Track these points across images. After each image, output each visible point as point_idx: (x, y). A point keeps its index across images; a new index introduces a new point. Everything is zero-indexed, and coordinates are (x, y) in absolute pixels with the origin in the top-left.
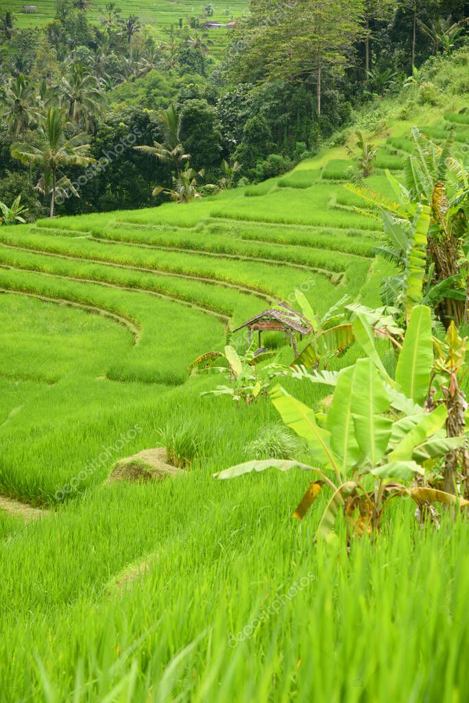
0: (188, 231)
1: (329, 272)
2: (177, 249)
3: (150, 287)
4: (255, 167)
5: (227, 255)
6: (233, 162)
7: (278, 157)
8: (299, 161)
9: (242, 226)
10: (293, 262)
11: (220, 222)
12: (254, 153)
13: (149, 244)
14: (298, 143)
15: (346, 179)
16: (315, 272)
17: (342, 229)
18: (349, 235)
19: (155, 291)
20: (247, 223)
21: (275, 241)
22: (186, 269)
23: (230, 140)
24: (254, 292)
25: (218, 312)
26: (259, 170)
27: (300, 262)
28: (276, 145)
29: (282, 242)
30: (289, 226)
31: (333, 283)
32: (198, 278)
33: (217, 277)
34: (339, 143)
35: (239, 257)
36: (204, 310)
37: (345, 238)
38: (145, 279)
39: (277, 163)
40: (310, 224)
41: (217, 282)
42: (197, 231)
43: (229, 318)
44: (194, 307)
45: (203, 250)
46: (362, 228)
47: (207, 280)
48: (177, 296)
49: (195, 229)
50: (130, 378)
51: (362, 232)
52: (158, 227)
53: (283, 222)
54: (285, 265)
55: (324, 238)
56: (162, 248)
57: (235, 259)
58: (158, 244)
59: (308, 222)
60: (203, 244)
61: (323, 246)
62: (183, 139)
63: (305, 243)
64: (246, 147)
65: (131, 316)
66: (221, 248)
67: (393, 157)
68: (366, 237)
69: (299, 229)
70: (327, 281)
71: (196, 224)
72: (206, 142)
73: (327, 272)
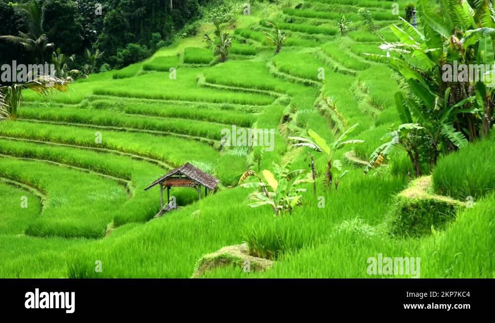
0: (74, 107)
1: (210, 140)
2: (66, 123)
3: (46, 157)
4: (116, 55)
5: (114, 128)
6: (95, 50)
7: (137, 46)
8: (155, 49)
9: (125, 102)
10: (177, 132)
11: (104, 98)
12: (114, 42)
13: (38, 119)
14: (154, 34)
15: (205, 63)
16: (197, 140)
17: (216, 104)
18: (223, 108)
19: (51, 159)
20: (129, 99)
21: (156, 114)
22: (78, 139)
23: (91, 31)
24: (145, 158)
25: (115, 176)
26: (120, 57)
27: (182, 132)
28: (134, 35)
29: (163, 115)
30: (168, 101)
31: (216, 149)
32: (90, 148)
33: (108, 146)
34: (190, 33)
35: (126, 128)
36: (102, 175)
37: (220, 111)
38: (40, 149)
39: (135, 51)
40: (187, 100)
41: (109, 150)
42: (82, 107)
43: (127, 181)
44: (92, 173)
45: (91, 123)
46: (234, 102)
47: (100, 149)
48: (74, 163)
49: (80, 105)
50: (49, 234)
51: (234, 105)
52: (44, 103)
53: (162, 98)
54: (169, 134)
55: (202, 111)
56: (51, 122)
57: (122, 130)
58: (48, 119)
59: (185, 97)
60: (90, 118)
61: (201, 118)
62: (46, 30)
63: (185, 116)
64: (106, 36)
65: (33, 182)
66: (108, 121)
67: (244, 45)
68: (239, 110)
69: (177, 104)
70: (210, 148)
71: (80, 101)
72: (68, 32)
73: (209, 141)
